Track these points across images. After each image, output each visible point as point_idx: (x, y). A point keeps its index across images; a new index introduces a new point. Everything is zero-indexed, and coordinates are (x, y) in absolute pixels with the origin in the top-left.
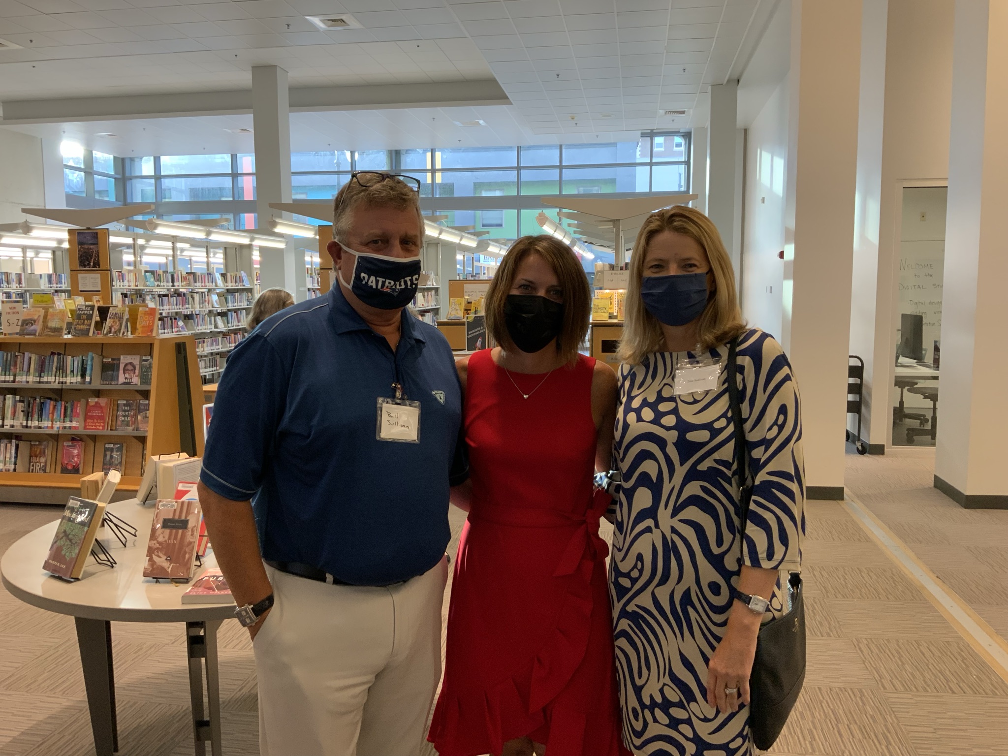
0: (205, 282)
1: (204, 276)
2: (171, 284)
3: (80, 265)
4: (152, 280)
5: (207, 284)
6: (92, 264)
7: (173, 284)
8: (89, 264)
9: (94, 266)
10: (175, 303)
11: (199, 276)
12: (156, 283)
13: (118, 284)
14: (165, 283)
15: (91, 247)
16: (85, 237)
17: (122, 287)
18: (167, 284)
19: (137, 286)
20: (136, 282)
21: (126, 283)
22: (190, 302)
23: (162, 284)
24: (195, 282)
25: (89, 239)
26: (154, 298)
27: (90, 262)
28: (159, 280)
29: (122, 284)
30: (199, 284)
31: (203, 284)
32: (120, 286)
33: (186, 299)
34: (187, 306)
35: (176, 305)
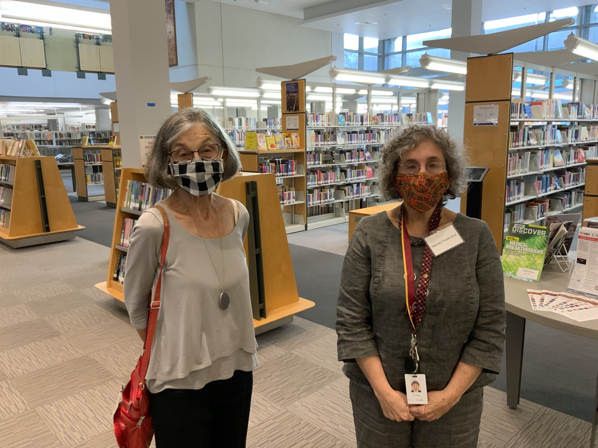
0: (391, 121)
1: (391, 116)
2: (360, 123)
3: (287, 109)
4: (343, 120)
5: (394, 123)
6: (294, 108)
7: (362, 123)
8: (292, 109)
9: (295, 110)
10: (363, 138)
11: (386, 116)
12: (347, 123)
13: (313, 123)
14: (354, 123)
15: (294, 94)
16: (291, 87)
17: (316, 126)
18: (357, 123)
19: (329, 125)
20: (329, 122)
21: (320, 123)
22: (376, 137)
23: (352, 123)
24: (383, 121)
25: (293, 89)
26: (344, 134)
27: (293, 107)
28: (349, 120)
29: (316, 123)
30: (386, 123)
31: (390, 123)
32: (314, 125)
33: (373, 135)
34: (373, 141)
35: (364, 139)
